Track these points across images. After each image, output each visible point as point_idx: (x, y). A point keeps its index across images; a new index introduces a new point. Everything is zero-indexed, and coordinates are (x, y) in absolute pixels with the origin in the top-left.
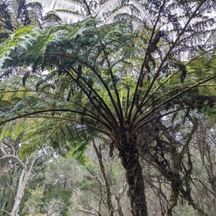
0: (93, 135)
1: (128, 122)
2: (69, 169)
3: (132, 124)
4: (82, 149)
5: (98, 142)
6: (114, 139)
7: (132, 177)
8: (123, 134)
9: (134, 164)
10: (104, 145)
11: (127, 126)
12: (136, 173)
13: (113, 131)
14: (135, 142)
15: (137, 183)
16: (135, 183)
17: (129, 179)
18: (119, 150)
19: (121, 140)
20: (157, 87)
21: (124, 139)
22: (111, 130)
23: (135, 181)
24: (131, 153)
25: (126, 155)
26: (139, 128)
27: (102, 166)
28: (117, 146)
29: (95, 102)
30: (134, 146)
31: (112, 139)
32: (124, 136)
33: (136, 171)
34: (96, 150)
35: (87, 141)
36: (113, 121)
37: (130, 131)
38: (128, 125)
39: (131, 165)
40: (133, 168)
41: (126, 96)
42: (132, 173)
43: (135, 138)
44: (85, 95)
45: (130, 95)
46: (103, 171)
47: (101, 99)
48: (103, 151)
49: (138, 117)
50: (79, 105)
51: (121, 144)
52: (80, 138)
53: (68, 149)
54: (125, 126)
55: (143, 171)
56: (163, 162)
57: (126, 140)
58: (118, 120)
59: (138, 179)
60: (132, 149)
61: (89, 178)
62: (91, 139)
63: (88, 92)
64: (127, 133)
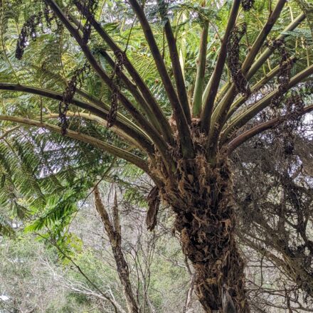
0: (95, 172)
1: (204, 126)
2: (25, 274)
3: (217, 132)
4: (62, 212)
5: (110, 194)
6: (161, 177)
7: (215, 289)
8: (187, 163)
9: (220, 249)
10: (126, 204)
11: (199, 139)
12: (225, 275)
13: (158, 155)
14: (224, 187)
15: (229, 304)
16: (225, 305)
17: (206, 293)
18: (176, 209)
19: (183, 180)
20: (293, 21)
21: (190, 177)
22: (151, 150)
23: (224, 301)
24: (212, 219)
25: (197, 224)
26: (235, 146)
27: (122, 264)
28: (168, 199)
29: (103, 65)
30: (220, 196)
31: (154, 177)
32: (191, 169)
33: (226, 269)
34: (105, 217)
35: (78, 190)
36: (158, 124)
37: (210, 153)
38: (202, 135)
39: (213, 252)
40: (219, 262)
41: (198, 49)
42: (215, 275)
43: (225, 175)
44: (73, 40)
45: (209, 47)
46: (124, 276)
47: (121, 55)
48: (123, 221)
49: (233, 111)
50: (52, 75)
51: (183, 192)
52: (56, 182)
53: (21, 213)
54: (195, 139)
55: (246, 271)
56: (301, 249)
57: (196, 179)
58: (171, 121)
59: (233, 294)
60: (215, 207)
61: (83, 300)
62: (90, 185)
63: (81, 33)
64: (201, 159)
